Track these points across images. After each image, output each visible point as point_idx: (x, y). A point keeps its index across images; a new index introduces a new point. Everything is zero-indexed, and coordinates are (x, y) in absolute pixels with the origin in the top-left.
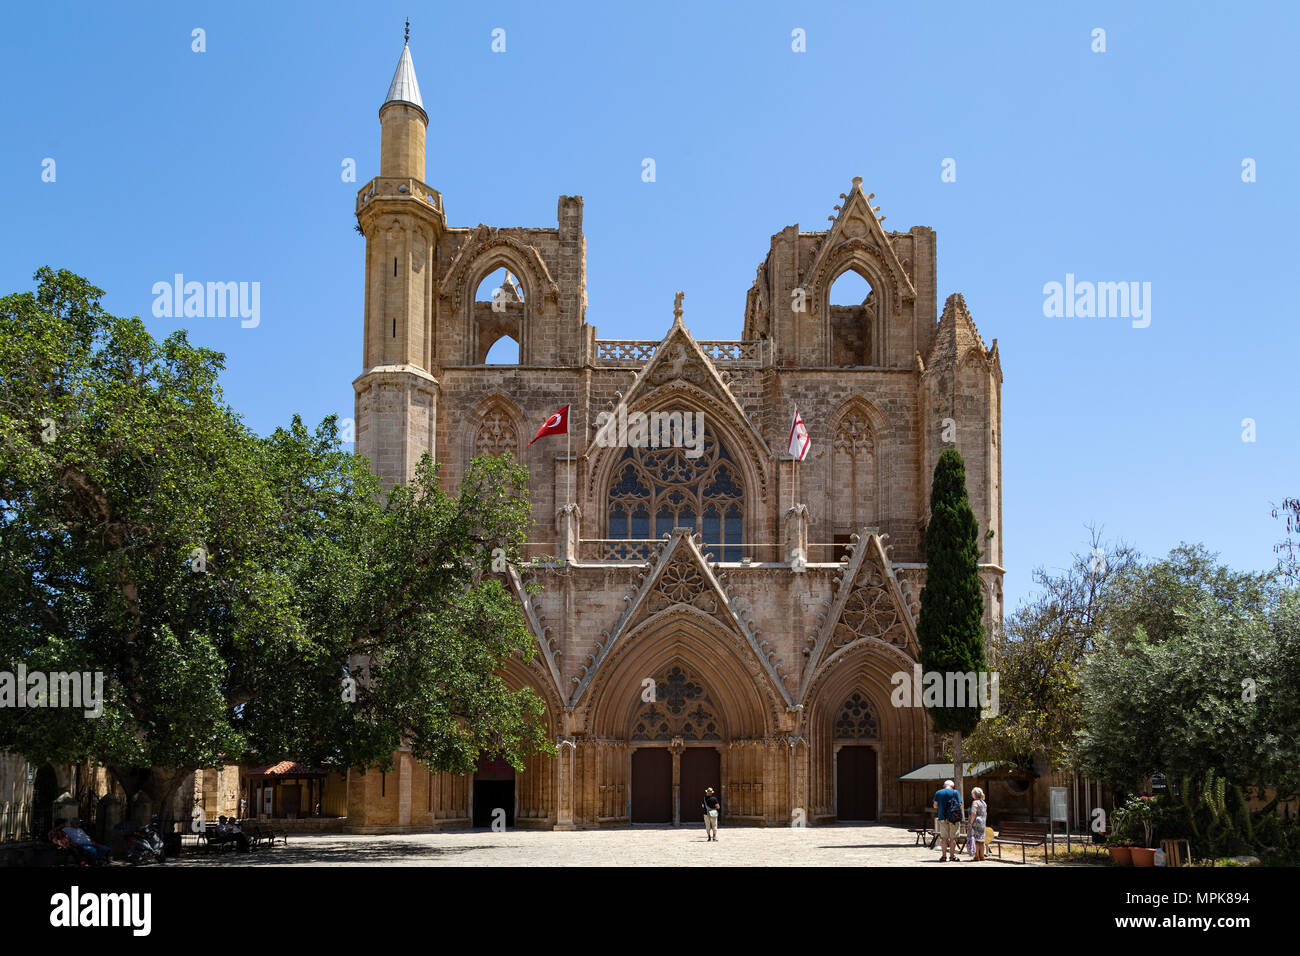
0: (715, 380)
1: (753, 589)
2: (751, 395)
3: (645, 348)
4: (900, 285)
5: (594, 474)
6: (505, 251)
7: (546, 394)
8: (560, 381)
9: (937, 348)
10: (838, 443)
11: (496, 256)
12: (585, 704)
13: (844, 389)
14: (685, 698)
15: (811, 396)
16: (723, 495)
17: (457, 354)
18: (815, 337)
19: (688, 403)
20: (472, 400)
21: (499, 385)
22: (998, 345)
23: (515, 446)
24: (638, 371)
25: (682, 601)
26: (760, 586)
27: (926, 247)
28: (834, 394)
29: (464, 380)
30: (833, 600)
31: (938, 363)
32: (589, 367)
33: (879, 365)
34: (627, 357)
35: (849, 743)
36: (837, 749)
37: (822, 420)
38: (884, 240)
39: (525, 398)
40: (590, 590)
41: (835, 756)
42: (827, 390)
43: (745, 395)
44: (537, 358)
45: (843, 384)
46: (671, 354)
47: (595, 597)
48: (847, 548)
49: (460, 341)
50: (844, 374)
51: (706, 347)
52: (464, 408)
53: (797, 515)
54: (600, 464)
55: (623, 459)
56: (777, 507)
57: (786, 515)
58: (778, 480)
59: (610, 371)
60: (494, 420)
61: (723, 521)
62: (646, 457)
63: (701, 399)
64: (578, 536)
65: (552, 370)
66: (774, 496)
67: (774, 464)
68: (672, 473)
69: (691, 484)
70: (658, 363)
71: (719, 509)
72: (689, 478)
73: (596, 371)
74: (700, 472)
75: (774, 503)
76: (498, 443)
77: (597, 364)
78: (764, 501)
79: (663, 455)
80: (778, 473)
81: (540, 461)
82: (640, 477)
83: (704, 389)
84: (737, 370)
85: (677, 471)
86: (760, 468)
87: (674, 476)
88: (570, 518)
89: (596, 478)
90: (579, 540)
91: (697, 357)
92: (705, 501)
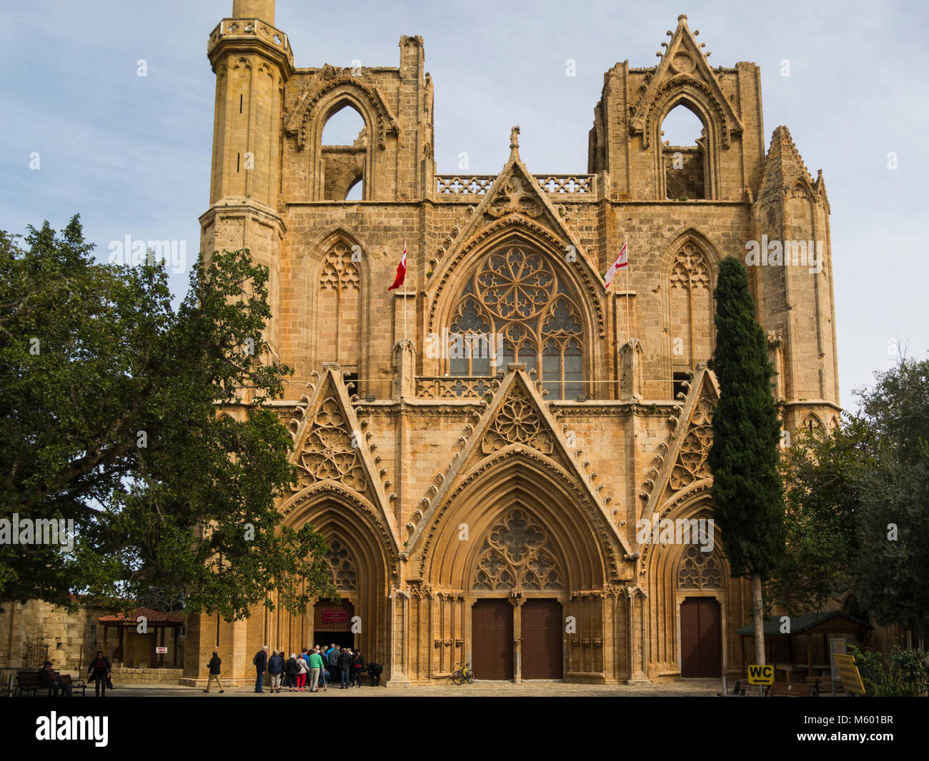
0: (551, 214)
1: (589, 428)
2: (587, 228)
3: (483, 182)
4: (727, 118)
5: (434, 309)
6: (350, 89)
7: (387, 229)
8: (401, 215)
9: (764, 179)
10: (675, 278)
11: (342, 94)
12: (420, 551)
13: (677, 223)
14: (526, 545)
15: (644, 230)
16: (562, 330)
17: (302, 190)
18: (648, 170)
19: (525, 237)
20: (315, 235)
21: (342, 221)
22: (824, 175)
23: (358, 282)
24: (475, 205)
25: (518, 440)
26: (596, 425)
27: (752, 81)
28: (668, 227)
29: (309, 216)
30: (671, 439)
31: (767, 193)
32: (428, 201)
33: (711, 199)
34: (466, 191)
35: (693, 593)
36: (679, 600)
37: (657, 253)
38: (709, 74)
39: (367, 233)
40: (425, 429)
41: (678, 608)
42: (661, 223)
43: (581, 229)
44: (379, 193)
45: (676, 217)
46: (508, 188)
47: (431, 436)
48: (683, 384)
49: (305, 178)
50: (677, 207)
51: (542, 181)
52: (308, 243)
53: (631, 350)
54: (439, 299)
55: (463, 294)
56: (615, 343)
57: (621, 350)
58: (614, 315)
59: (449, 205)
60: (337, 256)
61: (563, 358)
62: (486, 293)
63: (537, 232)
64: (414, 372)
65: (393, 204)
66: (611, 332)
67: (610, 298)
68: (512, 308)
69: (529, 320)
70: (495, 197)
71: (558, 346)
72: (528, 313)
73: (435, 205)
74: (539, 308)
75: (611, 339)
76: (341, 278)
77: (437, 198)
78: (602, 337)
79: (502, 290)
80: (614, 308)
81: (381, 296)
82: (480, 313)
83: (540, 222)
84: (572, 204)
85: (517, 306)
86: (596, 303)
87: (513, 312)
88: (405, 353)
89: (435, 313)
90: (414, 376)
91: (533, 191)
92: (544, 337)
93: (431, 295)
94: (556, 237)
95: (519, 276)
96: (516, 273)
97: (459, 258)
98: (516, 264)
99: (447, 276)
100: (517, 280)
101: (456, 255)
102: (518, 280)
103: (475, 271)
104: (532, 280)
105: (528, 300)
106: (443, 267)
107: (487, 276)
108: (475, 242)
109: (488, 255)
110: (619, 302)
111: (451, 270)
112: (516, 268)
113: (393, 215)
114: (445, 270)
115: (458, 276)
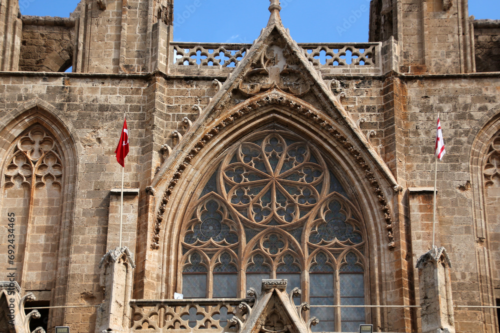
0: (321, 90)
2: (368, 109)
5: (162, 211)
7: (103, 108)
8: (123, 92)
13: (491, 100)
16: (336, 240)
19: (286, 119)
21: (41, 96)
23: (59, 177)
24: (222, 80)
28: (478, 105)
32: (161, 74)
37: (464, 139)
39: (75, 113)
42: (469, 101)
43: (361, 110)
44: (95, 62)
45: (489, 94)
46: (265, 59)
53: (433, 262)
54: (171, 199)
55: (204, 192)
56: (409, 256)
57: (419, 263)
58: (407, 218)
59: (188, 80)
60: (33, 143)
61: (338, 278)
62: (234, 192)
63: (303, 113)
64: (129, 294)
65: (113, 77)
66: (403, 241)
67: (401, 197)
68: (268, 212)
69: (293, 226)
70: (249, 70)
71: (331, 261)
72: (290, 219)
73: (169, 80)
74: (304, 211)
75: (403, 250)
76: (35, 172)
77: (172, 71)
78: (391, 249)
79: (255, 189)
80: (407, 210)
81: (90, 195)
82: (226, 217)
83: (307, 101)
84: (349, 78)
85: (275, 209)
86: (383, 203)
87: (269, 216)
88: (118, 267)
89: (164, 217)
90: (130, 299)
91: (299, 63)
92: (311, 248)
93: (159, 193)
94: (328, 120)
95: (278, 170)
96: (274, 166)
97: (199, 146)
98: (274, 155)
99: (182, 168)
100: (276, 174)
101: (195, 141)
102: (278, 174)
103: (220, 163)
104: (295, 175)
105: (291, 201)
106: (176, 157)
107: (235, 170)
108: (220, 126)
109: (238, 143)
110: (415, 203)
111: (187, 160)
112: (274, 160)
113: (114, 92)
114: (180, 161)
115: (197, 169)
